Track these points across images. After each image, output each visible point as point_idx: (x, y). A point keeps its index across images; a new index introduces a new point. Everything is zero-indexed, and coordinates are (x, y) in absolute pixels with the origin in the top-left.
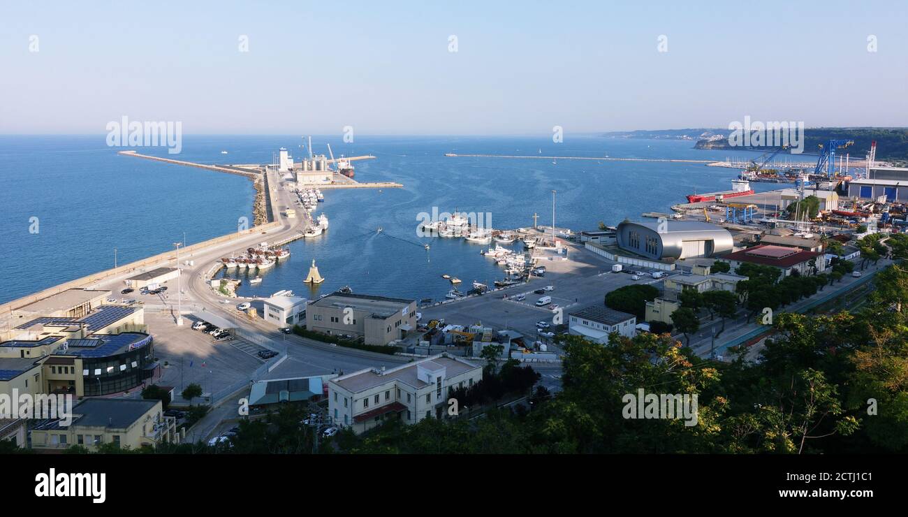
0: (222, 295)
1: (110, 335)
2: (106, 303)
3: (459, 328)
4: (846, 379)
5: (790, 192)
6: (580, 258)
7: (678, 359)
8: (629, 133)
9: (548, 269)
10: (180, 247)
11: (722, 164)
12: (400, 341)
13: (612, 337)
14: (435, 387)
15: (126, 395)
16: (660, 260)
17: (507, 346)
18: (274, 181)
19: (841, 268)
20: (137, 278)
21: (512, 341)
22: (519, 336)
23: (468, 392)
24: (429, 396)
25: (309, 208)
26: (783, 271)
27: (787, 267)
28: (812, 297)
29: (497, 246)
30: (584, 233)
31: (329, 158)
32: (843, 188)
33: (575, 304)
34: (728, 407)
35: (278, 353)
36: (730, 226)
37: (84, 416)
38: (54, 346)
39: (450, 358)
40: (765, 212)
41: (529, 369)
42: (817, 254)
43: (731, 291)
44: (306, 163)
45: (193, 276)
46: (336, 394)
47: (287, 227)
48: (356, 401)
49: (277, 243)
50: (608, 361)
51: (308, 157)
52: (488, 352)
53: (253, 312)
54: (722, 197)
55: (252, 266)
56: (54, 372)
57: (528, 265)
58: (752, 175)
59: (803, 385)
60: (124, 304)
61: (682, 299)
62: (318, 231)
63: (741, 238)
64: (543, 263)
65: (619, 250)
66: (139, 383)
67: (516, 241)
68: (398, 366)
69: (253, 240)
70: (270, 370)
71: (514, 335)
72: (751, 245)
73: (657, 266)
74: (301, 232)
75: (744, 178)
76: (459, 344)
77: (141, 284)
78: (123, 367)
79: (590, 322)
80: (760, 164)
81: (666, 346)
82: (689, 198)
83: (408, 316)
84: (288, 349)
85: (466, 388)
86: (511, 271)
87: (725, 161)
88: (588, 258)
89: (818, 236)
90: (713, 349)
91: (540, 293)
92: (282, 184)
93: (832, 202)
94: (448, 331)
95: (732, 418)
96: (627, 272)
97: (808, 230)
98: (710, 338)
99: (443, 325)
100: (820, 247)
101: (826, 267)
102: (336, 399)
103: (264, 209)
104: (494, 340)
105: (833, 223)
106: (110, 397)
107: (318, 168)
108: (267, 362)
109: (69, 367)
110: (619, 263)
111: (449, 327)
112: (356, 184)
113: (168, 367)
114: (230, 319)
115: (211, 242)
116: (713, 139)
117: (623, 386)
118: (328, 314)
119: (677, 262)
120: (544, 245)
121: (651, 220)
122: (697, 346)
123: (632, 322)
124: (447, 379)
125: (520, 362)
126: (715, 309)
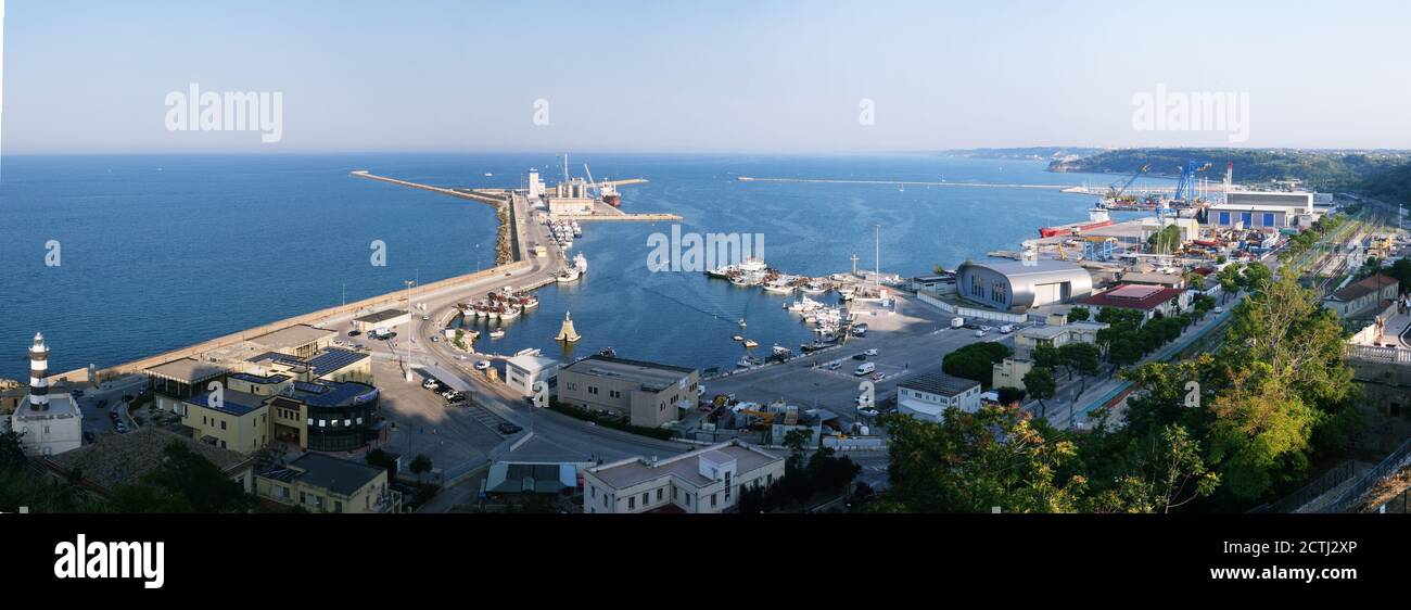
0: (458, 349)
1: (335, 382)
2: (332, 344)
3: (754, 406)
4: (1207, 431)
5: (1151, 221)
6: (913, 312)
7: (1028, 435)
8: (968, 152)
9: (871, 327)
10: (412, 286)
11: (1078, 189)
12: (676, 422)
13: (948, 414)
14: (723, 485)
15: (350, 456)
16: (1009, 310)
17: (817, 430)
18: (522, 209)
19: (1203, 304)
20: (365, 319)
21: (825, 423)
22: (832, 416)
23: (766, 493)
24: (714, 498)
25: (563, 245)
26: (1145, 313)
27: (1149, 309)
28: (1176, 340)
29: (805, 298)
30: (916, 280)
31: (589, 182)
32: (1203, 214)
33: (906, 371)
34: (1086, 486)
35: (520, 429)
36: (1089, 264)
37: (308, 471)
38: (281, 387)
39: (742, 447)
40: (1126, 245)
41: (845, 460)
42: (1180, 291)
43: (1091, 342)
44: (560, 187)
45: (425, 323)
46: (593, 488)
47: (536, 268)
48: (619, 499)
49: (522, 288)
50: (943, 445)
51: (563, 181)
52: (793, 439)
53: (493, 374)
54: (1078, 229)
55: (493, 315)
56: (280, 415)
57: (844, 322)
58: (1111, 203)
59: (1165, 446)
60: (351, 348)
61: (1035, 358)
62: (574, 275)
63: (1100, 277)
64: (864, 319)
65: (960, 300)
66: (364, 444)
67: (830, 291)
68: (674, 456)
69: (495, 282)
70: (512, 449)
71: (826, 415)
72: (1112, 285)
73: (1005, 317)
74: (552, 275)
75: (1103, 207)
76: (754, 428)
77: (369, 326)
78: (348, 423)
79: (924, 394)
80: (1120, 189)
81: (1013, 419)
82: (1041, 232)
83: (687, 389)
84: (534, 424)
85: (763, 488)
86: (822, 330)
87: (1081, 186)
88: (922, 311)
89: (1180, 270)
90: (1072, 416)
91: (860, 358)
92: (531, 214)
93: (1192, 231)
94: (740, 410)
95: (1091, 499)
96: (970, 327)
97: (1170, 264)
98: (1069, 403)
99: (734, 403)
100: (1183, 283)
101: (1189, 305)
102: (593, 495)
103: (509, 245)
104: (800, 422)
105: (1195, 254)
106: (334, 455)
107: (576, 195)
108: (509, 439)
109: (295, 412)
110: (960, 316)
111: (741, 406)
112: (622, 216)
113: (395, 429)
114: (467, 379)
115: (447, 282)
116: (1067, 159)
117: (963, 476)
118: (585, 382)
119: (1029, 311)
120: (866, 295)
121: (998, 260)
122: (1054, 414)
123: (976, 391)
124: (738, 475)
125: (834, 451)
126: (1073, 365)
